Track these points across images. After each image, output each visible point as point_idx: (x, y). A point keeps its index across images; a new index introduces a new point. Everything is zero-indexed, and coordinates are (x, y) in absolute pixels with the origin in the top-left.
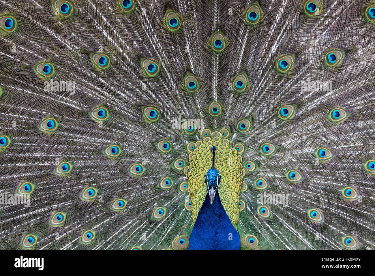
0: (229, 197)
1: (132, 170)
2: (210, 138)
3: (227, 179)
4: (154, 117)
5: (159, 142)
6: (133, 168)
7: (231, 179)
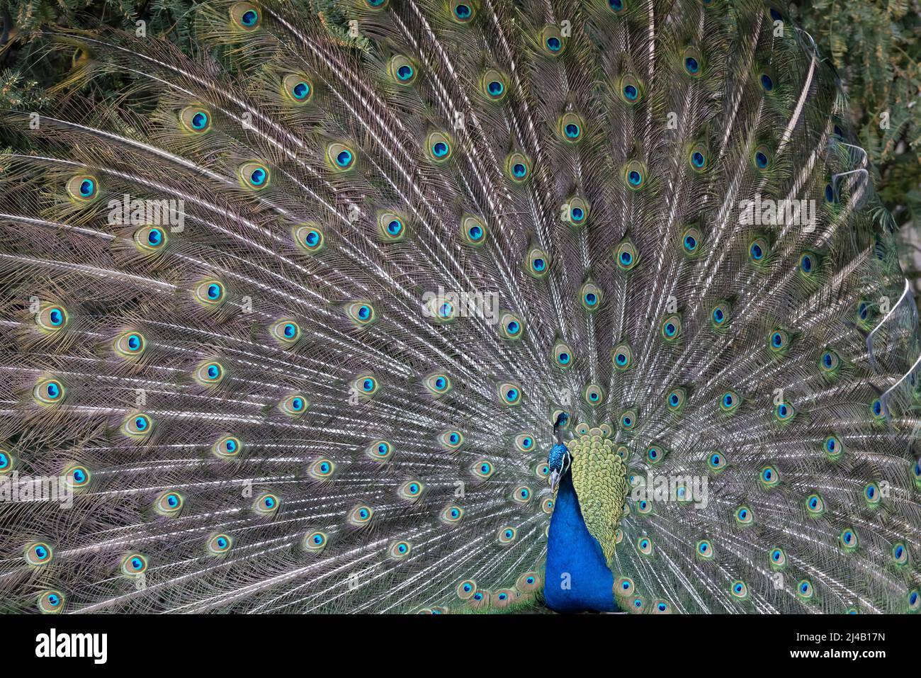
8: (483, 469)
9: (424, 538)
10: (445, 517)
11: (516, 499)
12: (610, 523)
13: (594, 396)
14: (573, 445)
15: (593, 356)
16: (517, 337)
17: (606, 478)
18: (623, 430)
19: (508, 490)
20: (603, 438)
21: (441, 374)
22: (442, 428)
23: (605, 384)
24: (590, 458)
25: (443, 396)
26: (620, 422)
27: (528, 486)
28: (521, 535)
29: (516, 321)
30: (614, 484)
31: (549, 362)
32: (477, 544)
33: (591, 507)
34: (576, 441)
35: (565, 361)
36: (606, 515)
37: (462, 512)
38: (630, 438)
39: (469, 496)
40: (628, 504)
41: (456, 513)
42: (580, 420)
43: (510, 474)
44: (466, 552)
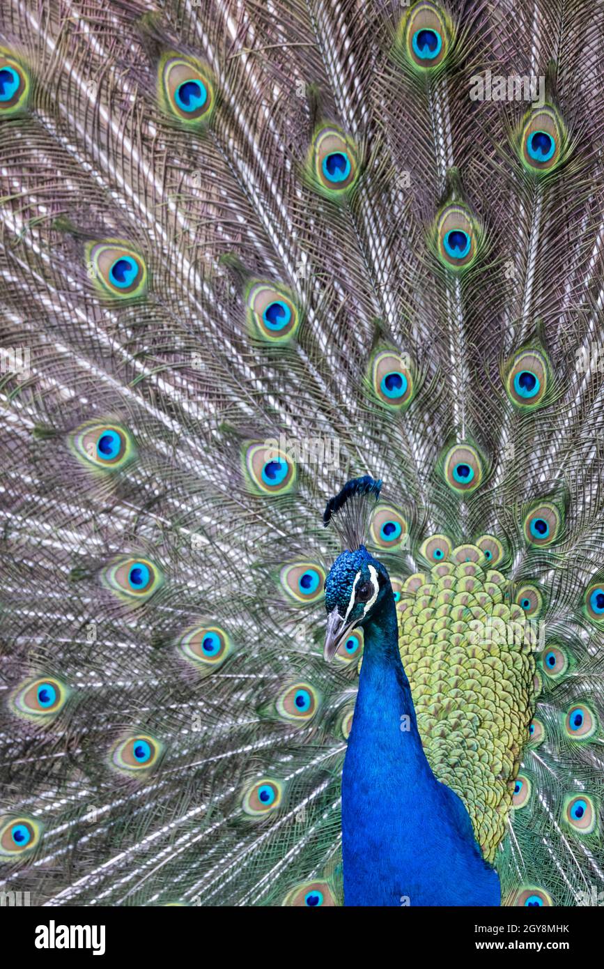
0: (477, 757)
1: (190, 644)
2: (450, 566)
3: (481, 701)
4: (278, 480)
5: (286, 564)
6: (195, 640)
7: (494, 702)
8: (207, 645)
9: (75, 810)
10: (119, 760)
11: (283, 712)
12: (499, 767)
13: (463, 470)
14: (415, 585)
15: (460, 378)
16: (286, 338)
17: (489, 661)
18: (529, 548)
19: (265, 694)
20: (485, 569)
21: (108, 423)
22: (112, 554)
23: (490, 445)
24: (454, 614)
25: (113, 475)
26: (523, 531)
27: (310, 682)
28: (293, 797)
29: (284, 301)
30: (508, 673)
31: (357, 394)
32: (197, 821)
33: (456, 727)
34: (422, 576)
35: (396, 392)
36: (491, 747)
37: (158, 747)
38: (545, 565)
39: (174, 711)
40: (542, 719)
41: (146, 750)
42: (431, 528)
43: (269, 657)
44: (167, 840)
